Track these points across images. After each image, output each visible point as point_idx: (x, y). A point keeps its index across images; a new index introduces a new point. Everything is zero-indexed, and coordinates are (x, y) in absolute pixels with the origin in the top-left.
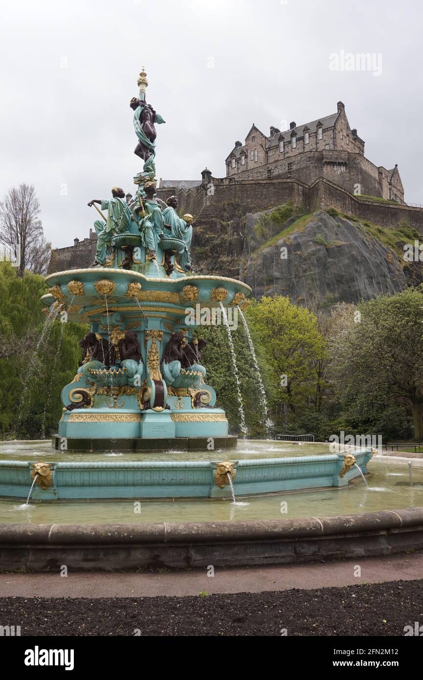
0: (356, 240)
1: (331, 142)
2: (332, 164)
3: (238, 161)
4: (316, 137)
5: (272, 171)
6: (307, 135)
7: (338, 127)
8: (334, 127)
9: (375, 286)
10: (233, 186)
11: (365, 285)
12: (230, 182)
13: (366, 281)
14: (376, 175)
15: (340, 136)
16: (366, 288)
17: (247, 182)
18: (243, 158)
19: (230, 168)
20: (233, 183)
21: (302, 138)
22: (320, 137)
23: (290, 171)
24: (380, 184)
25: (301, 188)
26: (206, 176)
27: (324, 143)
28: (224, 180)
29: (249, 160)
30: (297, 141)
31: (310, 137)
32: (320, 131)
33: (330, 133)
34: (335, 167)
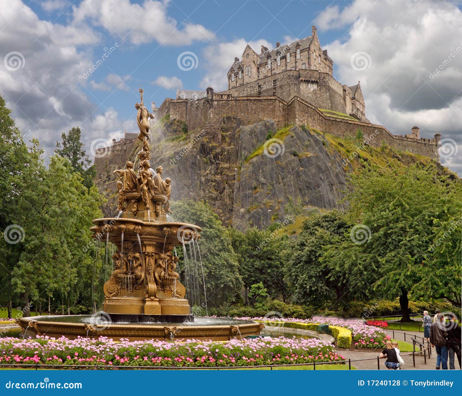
0: (322, 152)
1: (307, 61)
2: (307, 82)
3: (236, 75)
4: (295, 57)
5: (261, 86)
6: (288, 55)
7: (312, 48)
8: (309, 48)
9: (335, 192)
10: (230, 102)
11: (327, 191)
12: (228, 98)
13: (328, 187)
14: (341, 92)
15: (314, 56)
16: (328, 194)
17: (241, 99)
18: (240, 72)
19: (230, 81)
20: (231, 99)
21: (284, 57)
22: (298, 57)
23: (275, 87)
24: (344, 99)
25: (281, 104)
26: (209, 92)
27: (302, 63)
28: (223, 96)
29: (245, 75)
30: (281, 59)
31: (290, 56)
32: (298, 51)
33: (306, 53)
34: (309, 84)
